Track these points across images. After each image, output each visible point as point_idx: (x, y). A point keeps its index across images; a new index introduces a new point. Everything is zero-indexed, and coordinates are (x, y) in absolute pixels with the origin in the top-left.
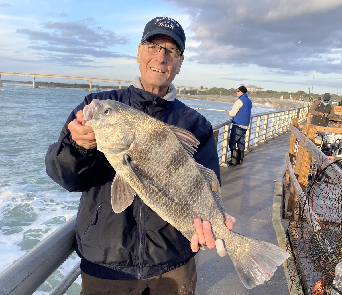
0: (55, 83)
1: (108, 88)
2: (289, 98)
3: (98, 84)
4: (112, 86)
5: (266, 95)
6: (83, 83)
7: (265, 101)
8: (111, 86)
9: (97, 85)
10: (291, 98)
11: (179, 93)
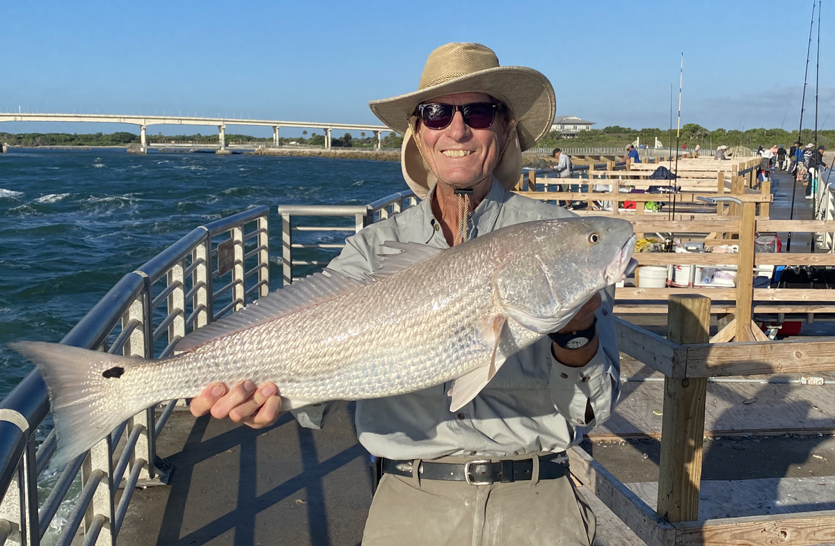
0: (43, 135)
1: (191, 142)
2: (652, 145)
3: (160, 133)
4: (199, 134)
5: (605, 140)
6: (119, 132)
7: (598, 155)
8: (195, 136)
9: (158, 134)
10: (658, 144)
11: (379, 144)
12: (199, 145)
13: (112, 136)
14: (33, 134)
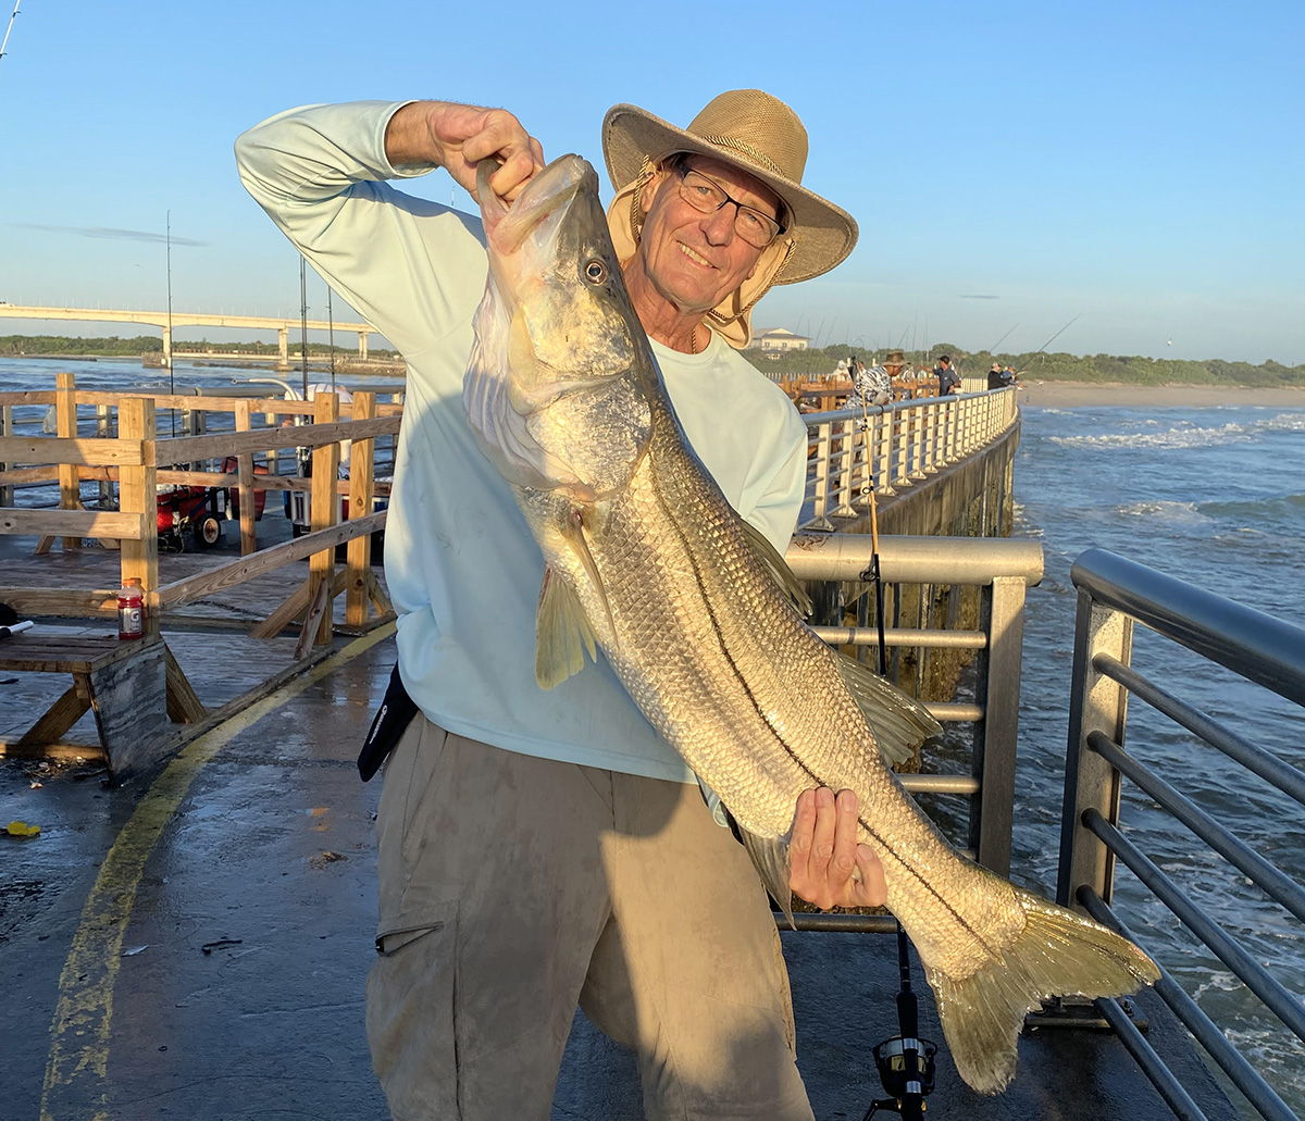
12: (248, 356)
13: (132, 341)
14: (15, 336)
